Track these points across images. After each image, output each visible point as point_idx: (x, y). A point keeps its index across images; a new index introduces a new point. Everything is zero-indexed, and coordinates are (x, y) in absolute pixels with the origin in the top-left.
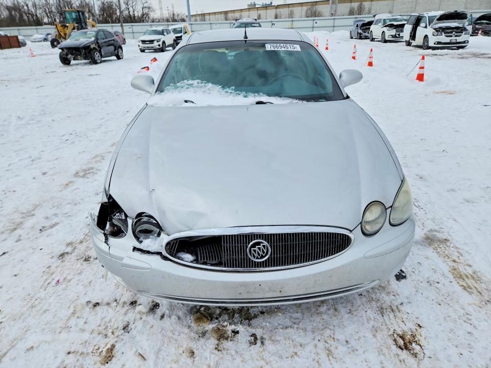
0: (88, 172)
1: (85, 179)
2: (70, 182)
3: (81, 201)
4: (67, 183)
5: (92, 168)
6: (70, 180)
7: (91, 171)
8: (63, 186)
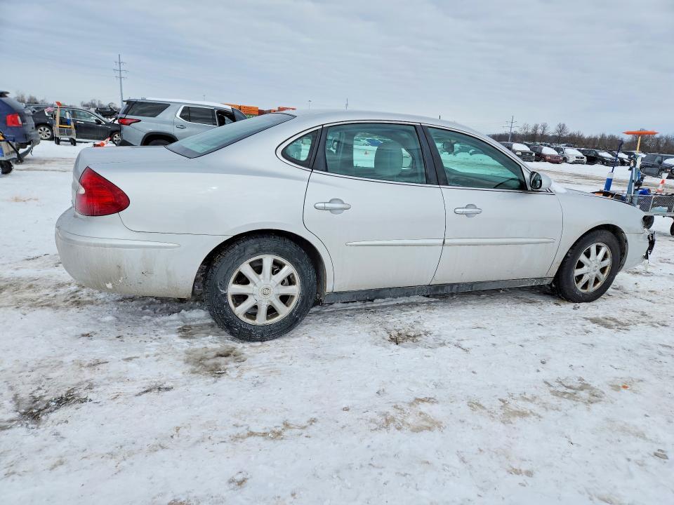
0: (569, 391)
1: (587, 380)
2: (616, 388)
3: (620, 349)
4: (623, 390)
5: (556, 393)
6: (615, 394)
7: (562, 389)
8: (635, 388)
